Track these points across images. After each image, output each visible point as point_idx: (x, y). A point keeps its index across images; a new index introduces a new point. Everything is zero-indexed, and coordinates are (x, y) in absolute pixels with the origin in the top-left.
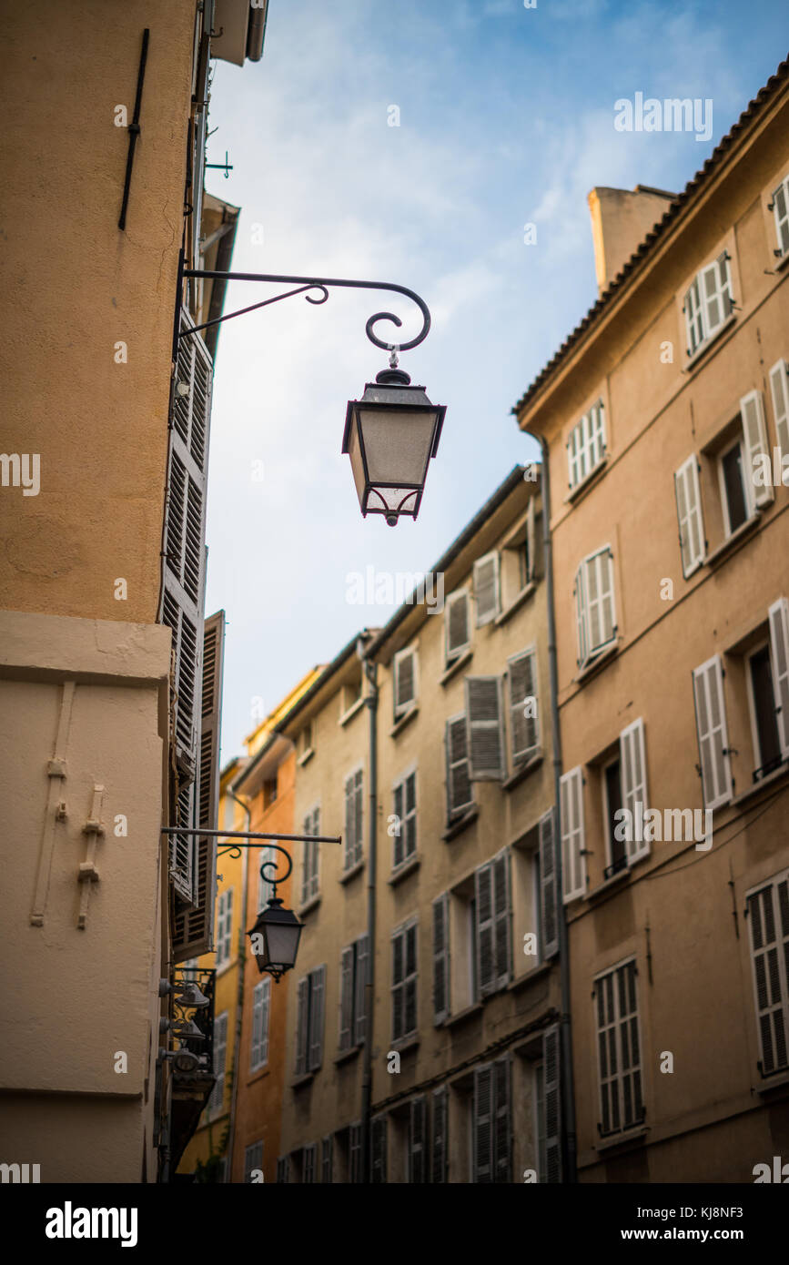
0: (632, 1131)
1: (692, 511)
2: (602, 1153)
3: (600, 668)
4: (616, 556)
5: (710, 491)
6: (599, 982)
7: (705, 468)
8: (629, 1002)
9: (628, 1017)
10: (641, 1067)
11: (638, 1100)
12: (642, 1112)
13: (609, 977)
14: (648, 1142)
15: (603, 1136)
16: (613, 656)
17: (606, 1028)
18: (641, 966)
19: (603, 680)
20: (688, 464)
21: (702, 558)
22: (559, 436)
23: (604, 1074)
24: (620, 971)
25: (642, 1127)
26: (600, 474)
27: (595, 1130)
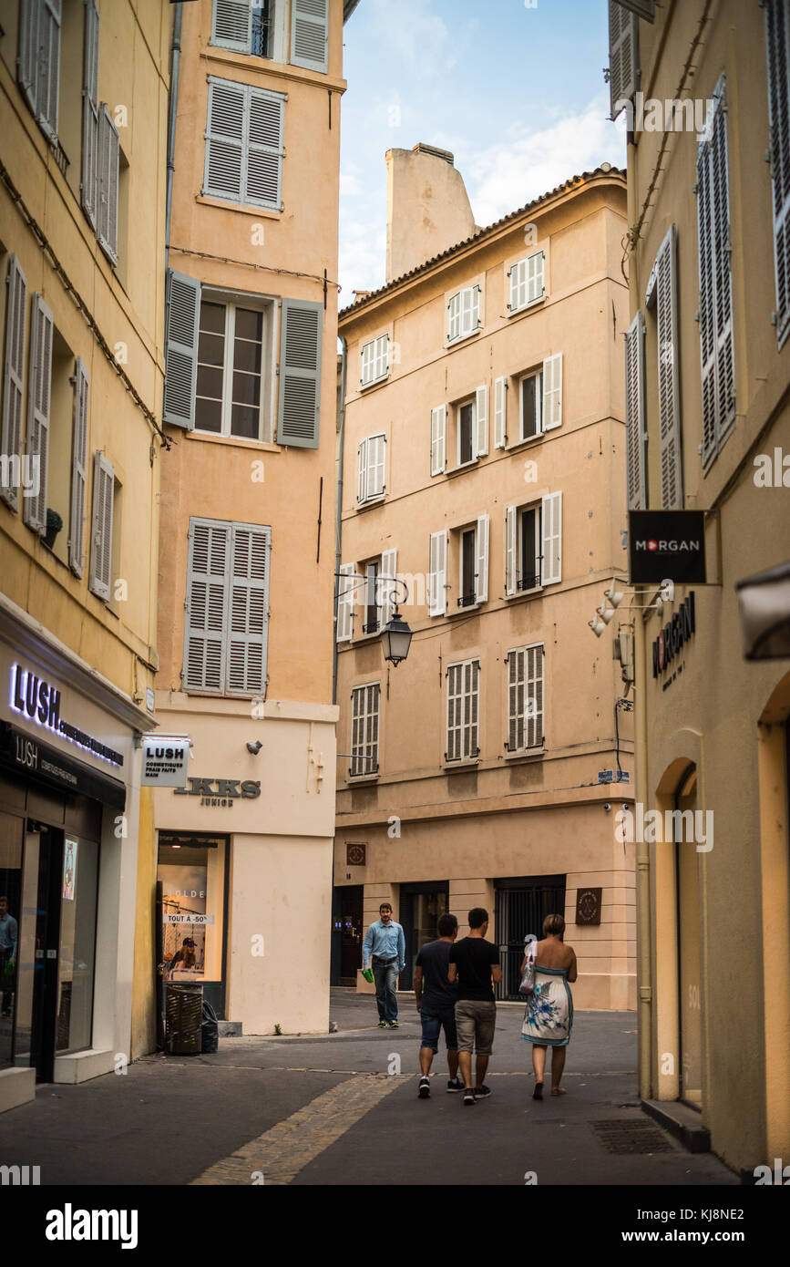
0: (370, 776)
1: (440, 438)
2: (350, 784)
3: (371, 508)
4: (388, 441)
5: (451, 427)
6: (356, 691)
7: (451, 413)
8: (374, 706)
9: (372, 715)
10: (378, 743)
11: (375, 761)
12: (377, 767)
13: (363, 689)
14: (379, 782)
15: (351, 776)
16: (381, 504)
17: (359, 718)
18: (383, 688)
19: (373, 514)
20: (442, 407)
21: (442, 469)
22: (356, 343)
23: (355, 742)
24: (370, 688)
25: (376, 775)
26: (382, 384)
27: (347, 771)
